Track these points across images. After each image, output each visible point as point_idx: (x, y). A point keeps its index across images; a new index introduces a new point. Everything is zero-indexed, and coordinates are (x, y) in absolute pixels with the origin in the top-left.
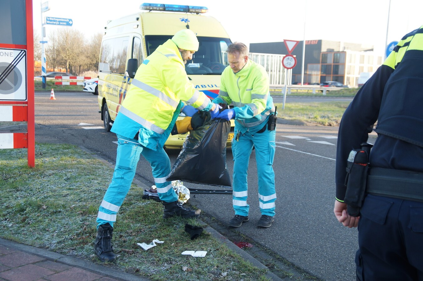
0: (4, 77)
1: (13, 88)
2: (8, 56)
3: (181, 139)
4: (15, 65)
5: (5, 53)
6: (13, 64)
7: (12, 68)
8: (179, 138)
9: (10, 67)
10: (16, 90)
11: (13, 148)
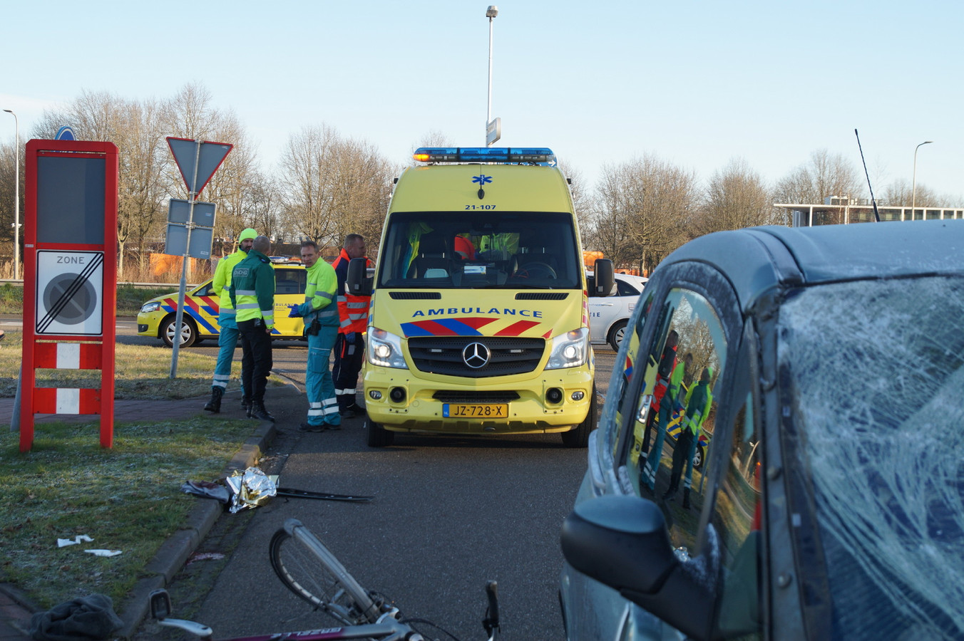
0: (69, 297)
1: (81, 314)
2: (76, 262)
3: (394, 410)
4: (86, 277)
5: (72, 258)
6: (83, 275)
7: (82, 282)
8: (391, 410)
9: (79, 280)
10: (86, 318)
11: (78, 413)
